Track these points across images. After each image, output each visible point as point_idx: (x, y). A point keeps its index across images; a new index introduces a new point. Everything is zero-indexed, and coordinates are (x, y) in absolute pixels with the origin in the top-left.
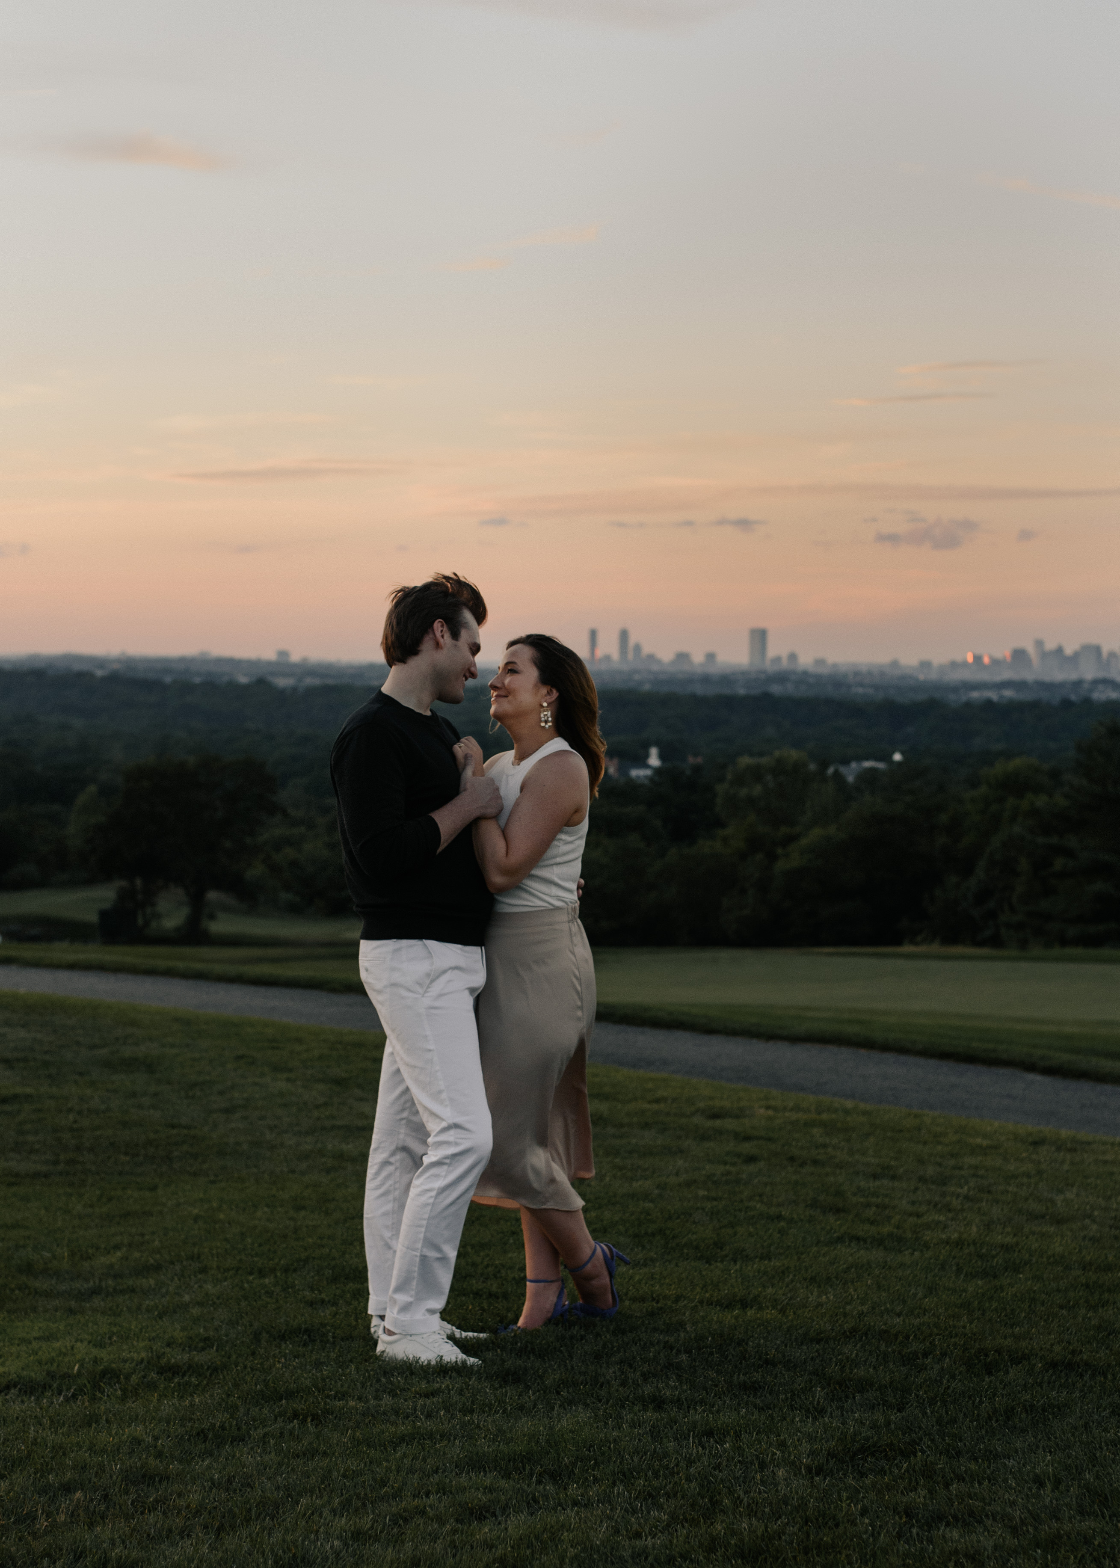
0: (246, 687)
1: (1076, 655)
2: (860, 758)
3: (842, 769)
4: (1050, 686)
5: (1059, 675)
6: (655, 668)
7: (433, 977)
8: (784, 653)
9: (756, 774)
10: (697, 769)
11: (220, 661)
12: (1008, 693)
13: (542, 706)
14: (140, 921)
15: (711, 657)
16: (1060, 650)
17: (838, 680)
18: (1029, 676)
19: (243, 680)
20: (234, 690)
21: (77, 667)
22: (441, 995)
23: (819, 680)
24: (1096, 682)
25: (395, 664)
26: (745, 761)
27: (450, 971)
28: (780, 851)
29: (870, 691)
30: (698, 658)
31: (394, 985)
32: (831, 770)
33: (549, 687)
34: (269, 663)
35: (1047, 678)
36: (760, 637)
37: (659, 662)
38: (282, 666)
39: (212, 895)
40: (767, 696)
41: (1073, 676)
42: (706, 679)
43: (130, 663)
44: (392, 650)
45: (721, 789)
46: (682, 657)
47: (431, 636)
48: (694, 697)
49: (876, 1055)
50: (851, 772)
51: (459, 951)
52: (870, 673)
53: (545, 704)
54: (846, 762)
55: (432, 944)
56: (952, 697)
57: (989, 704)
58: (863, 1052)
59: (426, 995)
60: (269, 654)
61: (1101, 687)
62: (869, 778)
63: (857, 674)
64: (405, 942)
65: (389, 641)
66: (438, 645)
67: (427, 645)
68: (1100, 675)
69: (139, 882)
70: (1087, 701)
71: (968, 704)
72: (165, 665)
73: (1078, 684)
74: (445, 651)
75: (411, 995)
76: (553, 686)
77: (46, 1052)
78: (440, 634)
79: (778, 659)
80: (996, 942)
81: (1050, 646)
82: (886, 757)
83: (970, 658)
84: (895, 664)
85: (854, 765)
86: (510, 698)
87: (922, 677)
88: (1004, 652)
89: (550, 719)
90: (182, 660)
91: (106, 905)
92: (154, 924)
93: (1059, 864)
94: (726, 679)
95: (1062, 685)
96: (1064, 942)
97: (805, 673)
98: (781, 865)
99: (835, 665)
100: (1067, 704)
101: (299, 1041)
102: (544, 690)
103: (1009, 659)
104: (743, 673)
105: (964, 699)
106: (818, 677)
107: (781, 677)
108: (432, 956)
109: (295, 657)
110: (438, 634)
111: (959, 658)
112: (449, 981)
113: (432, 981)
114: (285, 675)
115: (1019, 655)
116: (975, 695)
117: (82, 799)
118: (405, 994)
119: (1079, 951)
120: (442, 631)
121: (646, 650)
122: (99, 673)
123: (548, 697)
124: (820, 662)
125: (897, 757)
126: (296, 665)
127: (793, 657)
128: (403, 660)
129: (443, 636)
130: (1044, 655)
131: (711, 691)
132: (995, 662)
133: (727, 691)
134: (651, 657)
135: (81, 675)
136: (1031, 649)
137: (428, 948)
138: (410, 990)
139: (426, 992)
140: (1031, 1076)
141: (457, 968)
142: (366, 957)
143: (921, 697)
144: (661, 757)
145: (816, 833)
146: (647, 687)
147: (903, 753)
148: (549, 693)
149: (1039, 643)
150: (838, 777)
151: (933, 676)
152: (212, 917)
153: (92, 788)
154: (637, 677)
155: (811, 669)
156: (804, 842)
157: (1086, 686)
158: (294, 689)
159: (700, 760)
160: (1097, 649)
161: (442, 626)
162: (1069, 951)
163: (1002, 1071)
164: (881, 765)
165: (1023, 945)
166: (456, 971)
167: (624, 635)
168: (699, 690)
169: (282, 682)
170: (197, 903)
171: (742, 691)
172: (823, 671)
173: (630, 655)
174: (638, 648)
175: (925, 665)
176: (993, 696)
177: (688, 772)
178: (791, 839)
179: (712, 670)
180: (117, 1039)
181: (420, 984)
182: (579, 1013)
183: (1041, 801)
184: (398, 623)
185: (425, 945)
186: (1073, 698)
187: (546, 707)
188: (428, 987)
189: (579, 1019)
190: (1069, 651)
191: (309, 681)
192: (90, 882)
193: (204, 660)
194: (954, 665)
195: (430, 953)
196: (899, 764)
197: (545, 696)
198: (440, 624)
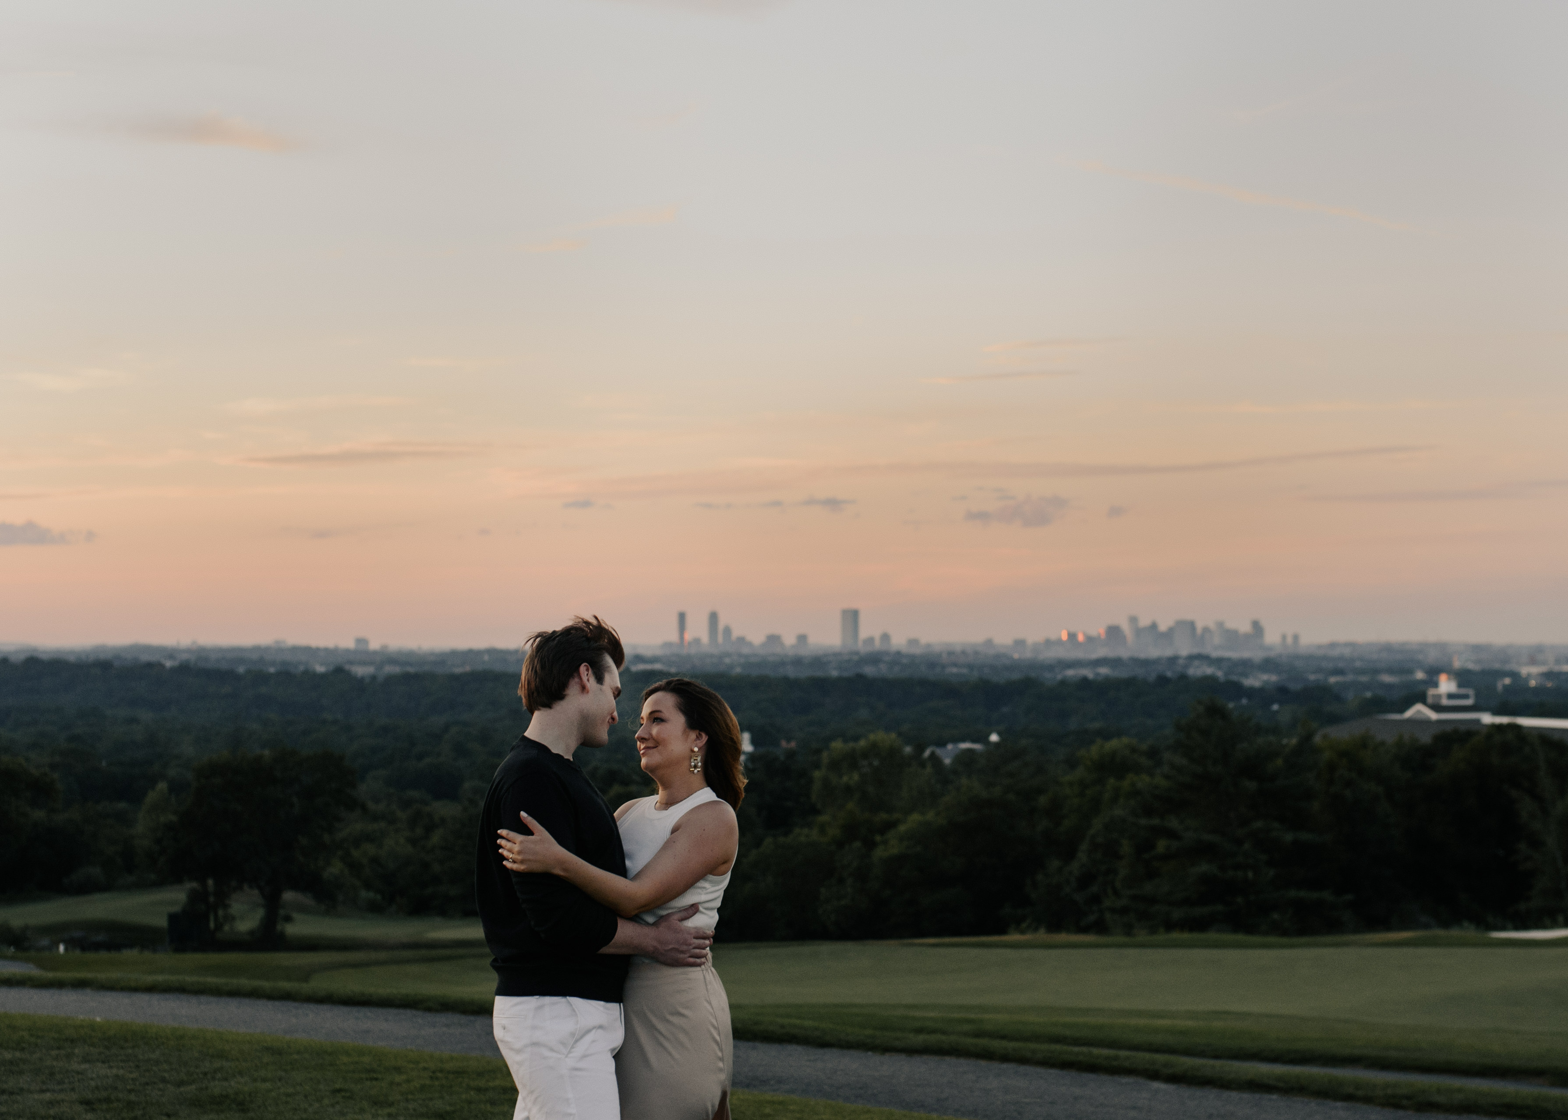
0: (323, 676)
1: (1171, 630)
2: (956, 740)
3: (939, 752)
4: (1146, 663)
5: (1154, 651)
6: (746, 650)
7: (578, 1037)
8: (877, 635)
9: (851, 760)
10: (791, 754)
11: (295, 649)
12: (1104, 671)
13: (693, 751)
14: (212, 925)
15: (802, 638)
16: (1154, 626)
17: (932, 661)
18: (1124, 653)
19: (320, 669)
20: (311, 680)
21: (145, 658)
22: (584, 1056)
23: (913, 661)
24: (1192, 658)
25: (539, 710)
26: (837, 745)
27: (594, 1031)
28: (878, 838)
29: (965, 671)
30: (789, 640)
31: (535, 1044)
32: (927, 753)
33: (697, 731)
34: (347, 651)
35: (1142, 655)
36: (852, 617)
37: (750, 644)
38: (362, 655)
39: (288, 896)
40: (860, 677)
41: (1168, 652)
42: (798, 661)
43: (202, 653)
44: (535, 694)
45: (817, 774)
46: (773, 639)
47: (577, 680)
48: (786, 680)
49: (996, 1066)
50: (948, 754)
51: (602, 1009)
52: (964, 652)
53: (696, 749)
54: (942, 744)
55: (576, 1001)
56: (1048, 675)
57: (1084, 683)
58: (983, 1063)
59: (571, 1055)
60: (347, 643)
61: (1196, 663)
62: (966, 760)
63: (951, 653)
64: (548, 1000)
65: (533, 685)
66: (583, 688)
67: (573, 690)
68: (1195, 651)
69: (210, 882)
70: (1183, 677)
71: (1063, 683)
72: (238, 655)
73: (1173, 660)
74: (591, 695)
75: (554, 1055)
76: (701, 730)
77: (130, 1091)
78: (587, 678)
79: (870, 640)
80: (1100, 928)
81: (1144, 622)
82: (982, 738)
83: (1064, 636)
84: (989, 642)
85: (950, 747)
86: (660, 748)
87: (1016, 656)
88: (1098, 629)
89: (700, 764)
90: (256, 649)
91: (176, 909)
92: (226, 928)
93: (1161, 845)
94: (818, 661)
95: (1156, 661)
96: (1170, 926)
97: (898, 653)
98: (879, 853)
99: (929, 645)
100: (1163, 680)
101: (398, 1070)
102: (693, 735)
103: (1103, 636)
104: (835, 655)
105: (1059, 677)
106: (912, 657)
107: (874, 658)
108: (576, 1015)
109: (374, 645)
110: (585, 678)
111: (1053, 637)
112: (593, 1041)
113: (577, 1041)
114: (364, 663)
115: (1114, 631)
116: (1070, 673)
117: (152, 797)
118: (547, 1053)
119: (1186, 936)
120: (587, 675)
121: (736, 633)
122: (168, 664)
123: (698, 741)
124: (913, 642)
125: (994, 738)
126: (375, 653)
127: (886, 637)
128: (548, 706)
129: (588, 680)
130: (1139, 632)
131: (804, 674)
132: (1090, 639)
133: (819, 674)
134: (741, 640)
135: (149, 665)
136: (1126, 627)
137: (571, 1005)
138: (552, 1050)
139: (570, 1052)
140: (1156, 1085)
141: (601, 1027)
142: (503, 1014)
143: (1016, 676)
144: (754, 742)
145: (915, 818)
146: (738, 670)
147: (999, 734)
148: (698, 737)
149: (1133, 620)
150: (935, 759)
151: (1028, 655)
152: (288, 919)
153: (162, 786)
154: (727, 661)
155: (905, 650)
156: (902, 828)
157: (1181, 662)
158: (374, 678)
159: (793, 744)
160: (1192, 625)
161: (588, 670)
162: (1175, 935)
163: (1125, 1080)
164: (977, 747)
165: (1128, 930)
166: (600, 1031)
167: (713, 618)
168: (791, 672)
169: (360, 671)
170: (272, 904)
171: (835, 673)
172: (917, 651)
173: (720, 639)
174: (728, 631)
175: (1020, 643)
176: (1089, 673)
177: (782, 758)
178: (890, 825)
179: (804, 652)
180: (205, 1074)
181: (563, 1044)
182: (721, 1065)
183: (1143, 781)
184: (543, 667)
185: (569, 1002)
186: (1169, 674)
187: (697, 752)
188: (572, 1047)
189: (721, 1070)
190: (1163, 627)
191: (390, 669)
192: (160, 883)
193: (280, 649)
194: (1048, 643)
195: (574, 1010)
196: (997, 745)
197: (695, 740)
198: (585, 668)
